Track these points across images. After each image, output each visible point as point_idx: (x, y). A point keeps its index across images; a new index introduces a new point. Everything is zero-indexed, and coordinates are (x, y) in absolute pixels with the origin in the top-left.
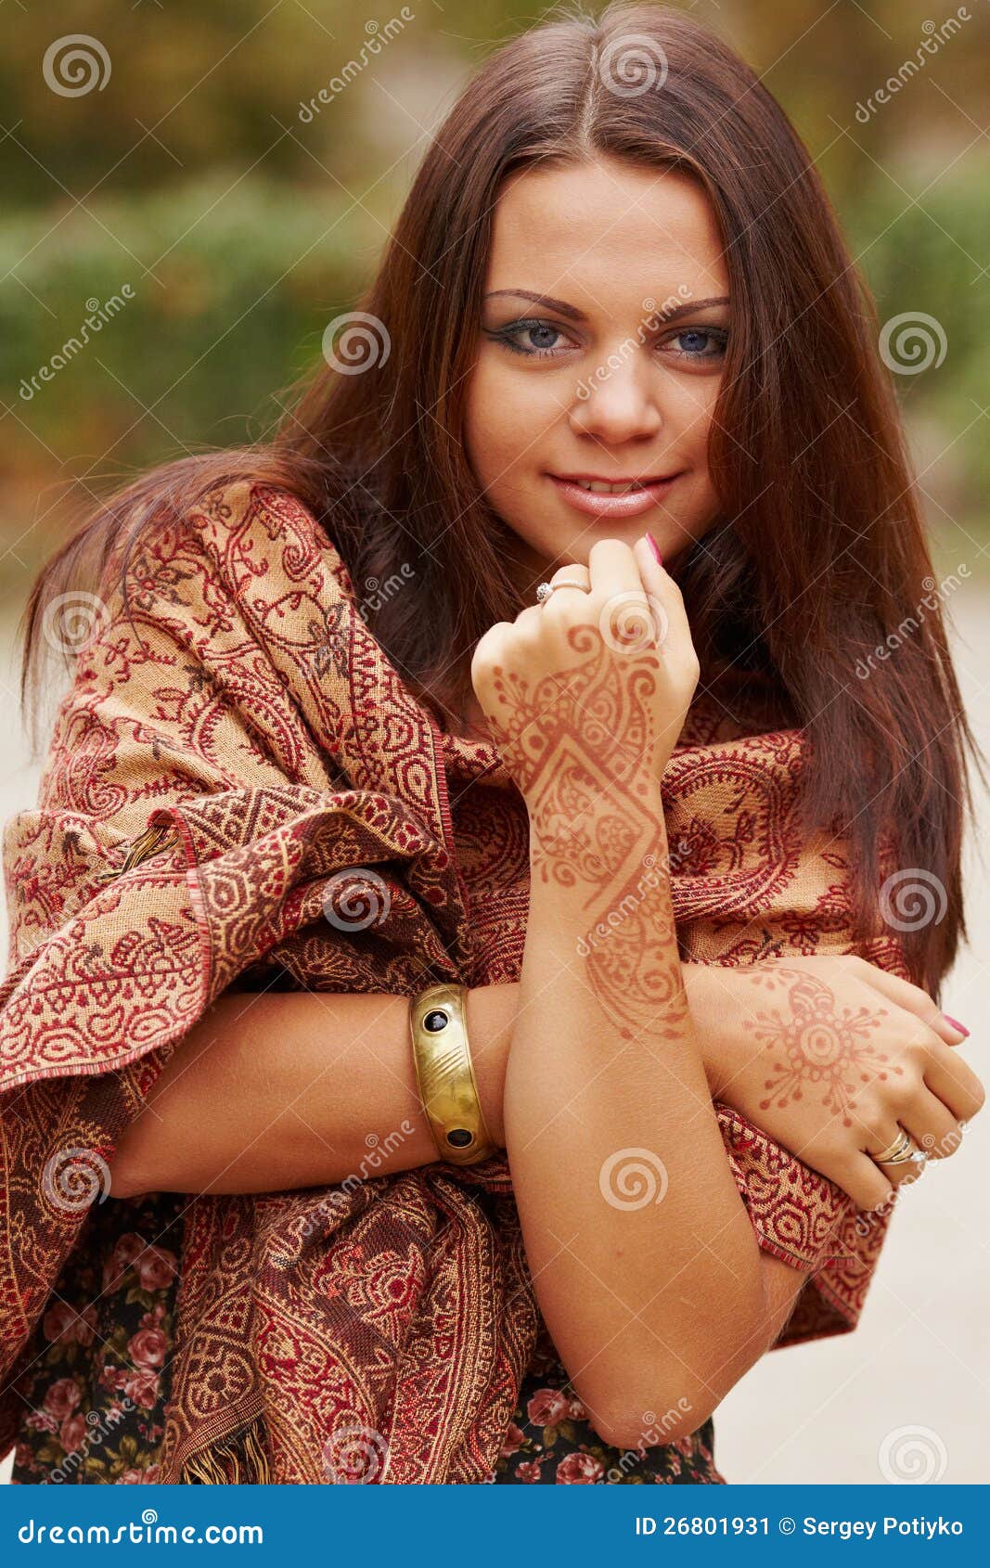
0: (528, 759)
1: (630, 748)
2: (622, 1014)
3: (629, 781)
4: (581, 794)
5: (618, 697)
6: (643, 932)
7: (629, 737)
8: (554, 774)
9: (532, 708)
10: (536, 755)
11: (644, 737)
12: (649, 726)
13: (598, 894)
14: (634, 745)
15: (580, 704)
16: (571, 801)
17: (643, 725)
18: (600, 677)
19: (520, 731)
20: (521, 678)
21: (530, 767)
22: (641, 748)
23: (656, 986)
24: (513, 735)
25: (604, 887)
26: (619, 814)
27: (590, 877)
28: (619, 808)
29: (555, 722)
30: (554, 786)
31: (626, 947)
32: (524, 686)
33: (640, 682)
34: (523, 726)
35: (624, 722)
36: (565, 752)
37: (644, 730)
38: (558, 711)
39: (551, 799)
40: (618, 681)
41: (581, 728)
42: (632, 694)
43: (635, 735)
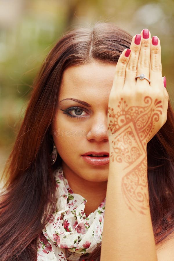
0: (117, 124)
1: (145, 132)
2: (129, 202)
3: (142, 140)
4: (129, 139)
5: (149, 118)
6: (138, 180)
7: (146, 130)
8: (124, 131)
9: (126, 112)
10: (120, 124)
11: (149, 131)
12: (152, 130)
13: (128, 167)
14: (146, 132)
15: (139, 116)
16: (126, 140)
17: (150, 128)
18: (147, 112)
19: (119, 116)
20: (127, 103)
21: (117, 127)
22: (148, 133)
23: (140, 197)
24: (117, 116)
25: (130, 165)
26: (138, 148)
27: (126, 161)
28: (138, 146)
29: (130, 118)
30: (123, 134)
31: (133, 183)
32: (127, 106)
33: (156, 116)
34: (121, 115)
35: (147, 125)
36: (130, 127)
37: (150, 130)
38: (133, 115)
39: (121, 137)
40: (151, 114)
41: (137, 122)
42: (152, 119)
43: (148, 130)
